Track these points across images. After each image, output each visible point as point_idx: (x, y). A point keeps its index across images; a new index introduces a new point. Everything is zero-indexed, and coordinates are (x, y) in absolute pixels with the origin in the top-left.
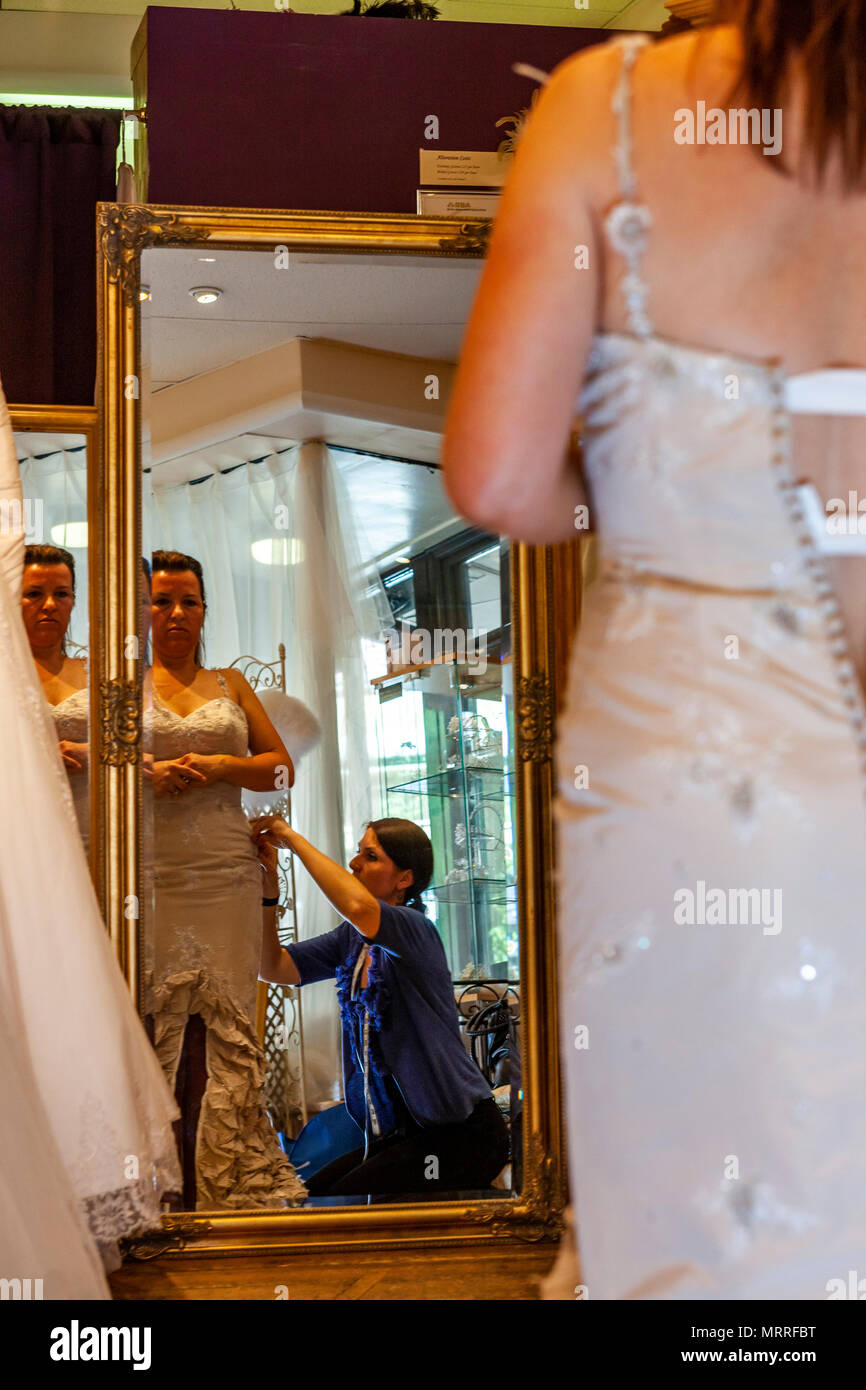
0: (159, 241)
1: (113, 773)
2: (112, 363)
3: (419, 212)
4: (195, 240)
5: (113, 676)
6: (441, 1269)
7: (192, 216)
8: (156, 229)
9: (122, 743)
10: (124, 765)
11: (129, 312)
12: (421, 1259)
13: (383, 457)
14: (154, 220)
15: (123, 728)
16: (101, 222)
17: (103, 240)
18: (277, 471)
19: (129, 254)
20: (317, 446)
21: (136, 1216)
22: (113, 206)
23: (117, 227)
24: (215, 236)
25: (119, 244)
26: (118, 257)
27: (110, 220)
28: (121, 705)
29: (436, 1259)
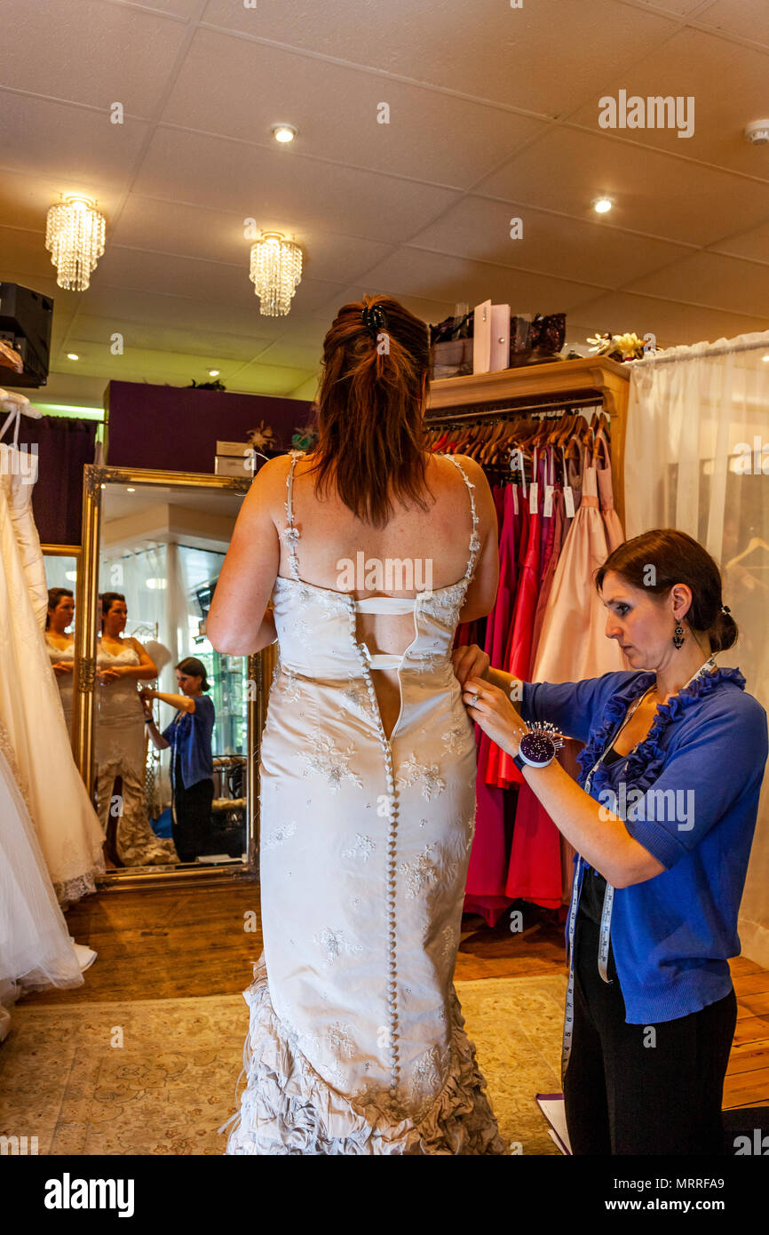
0: (109, 481)
1: (83, 695)
2: (88, 529)
3: (216, 473)
4: (125, 481)
5: (84, 656)
6: (213, 895)
7: (123, 471)
8: (108, 476)
9: (87, 683)
10: (88, 693)
11: (96, 509)
12: (205, 891)
13: (200, 549)
14: (108, 472)
15: (88, 677)
16: (86, 472)
17: (86, 480)
18: (157, 554)
19: (97, 486)
20: (174, 545)
21: (86, 888)
22: (91, 466)
23: (92, 475)
24: (133, 479)
25: (93, 481)
26: (92, 487)
27: (90, 471)
28: (88, 668)
29: (211, 891)
